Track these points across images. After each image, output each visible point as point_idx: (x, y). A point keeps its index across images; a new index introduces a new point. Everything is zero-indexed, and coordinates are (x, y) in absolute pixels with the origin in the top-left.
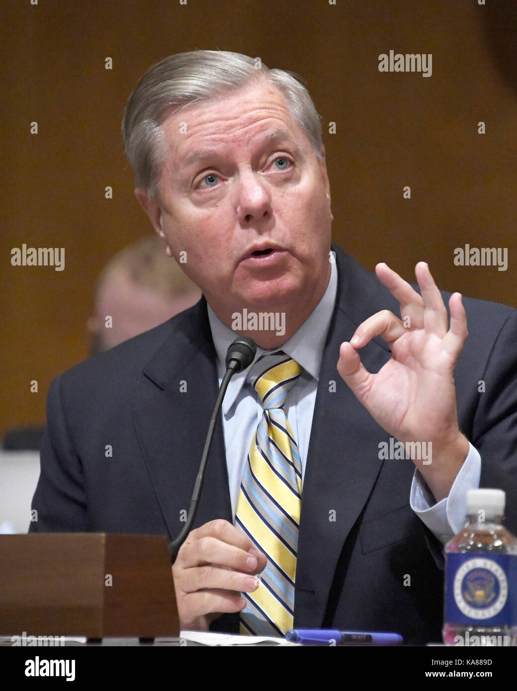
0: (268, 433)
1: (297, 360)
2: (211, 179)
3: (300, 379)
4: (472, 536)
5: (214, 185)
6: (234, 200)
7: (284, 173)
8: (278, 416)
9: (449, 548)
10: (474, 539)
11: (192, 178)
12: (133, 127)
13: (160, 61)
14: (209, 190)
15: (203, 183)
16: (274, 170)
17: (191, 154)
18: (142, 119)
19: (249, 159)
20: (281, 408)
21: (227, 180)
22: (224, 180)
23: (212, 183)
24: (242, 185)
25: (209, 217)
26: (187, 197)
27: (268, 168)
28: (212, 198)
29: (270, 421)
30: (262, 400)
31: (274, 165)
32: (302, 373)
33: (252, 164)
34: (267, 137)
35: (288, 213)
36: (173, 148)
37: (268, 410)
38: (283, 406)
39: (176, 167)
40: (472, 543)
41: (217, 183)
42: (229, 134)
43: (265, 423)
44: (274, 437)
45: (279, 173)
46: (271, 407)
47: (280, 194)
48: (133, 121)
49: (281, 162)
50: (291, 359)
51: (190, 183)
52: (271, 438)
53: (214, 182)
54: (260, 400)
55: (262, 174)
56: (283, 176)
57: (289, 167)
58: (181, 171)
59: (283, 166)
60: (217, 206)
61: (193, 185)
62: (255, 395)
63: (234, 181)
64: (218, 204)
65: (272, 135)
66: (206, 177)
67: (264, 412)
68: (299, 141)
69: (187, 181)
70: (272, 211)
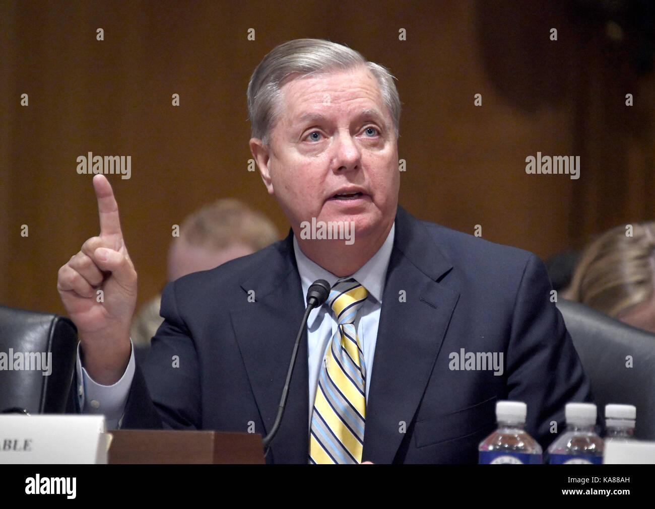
0: (341, 343)
1: (365, 286)
2: (315, 136)
3: (367, 301)
4: (500, 438)
5: (317, 140)
6: (332, 154)
7: (373, 140)
8: (350, 330)
9: (482, 447)
10: (502, 441)
11: (302, 132)
12: (260, 88)
13: (284, 43)
14: (313, 143)
15: (309, 138)
16: (364, 136)
17: (304, 115)
18: (267, 83)
19: (348, 126)
20: (352, 323)
21: (328, 138)
22: (325, 137)
23: (315, 139)
24: (340, 143)
25: (310, 164)
26: (295, 147)
27: (361, 134)
28: (315, 150)
29: (343, 333)
30: (337, 318)
31: (364, 133)
32: (369, 296)
33: (350, 130)
34: (363, 113)
35: (374, 169)
36: (291, 107)
37: (342, 325)
38: (354, 322)
39: (290, 123)
40: (500, 444)
41: (319, 139)
42: (336, 104)
43: (339, 334)
44: (345, 346)
45: (369, 139)
46: (344, 323)
47: (368, 154)
48: (260, 83)
49: (370, 131)
50: (360, 285)
51: (299, 137)
52: (343, 347)
53: (317, 138)
54: (336, 317)
55: (356, 138)
56: (372, 141)
57: (375, 136)
58: (294, 126)
59: (372, 134)
60: (317, 157)
61: (302, 138)
62: (332, 313)
63: (334, 139)
64: (318, 155)
65: (368, 112)
66: (311, 134)
67: (339, 326)
68: (386, 120)
69: (297, 135)
70: (361, 166)
